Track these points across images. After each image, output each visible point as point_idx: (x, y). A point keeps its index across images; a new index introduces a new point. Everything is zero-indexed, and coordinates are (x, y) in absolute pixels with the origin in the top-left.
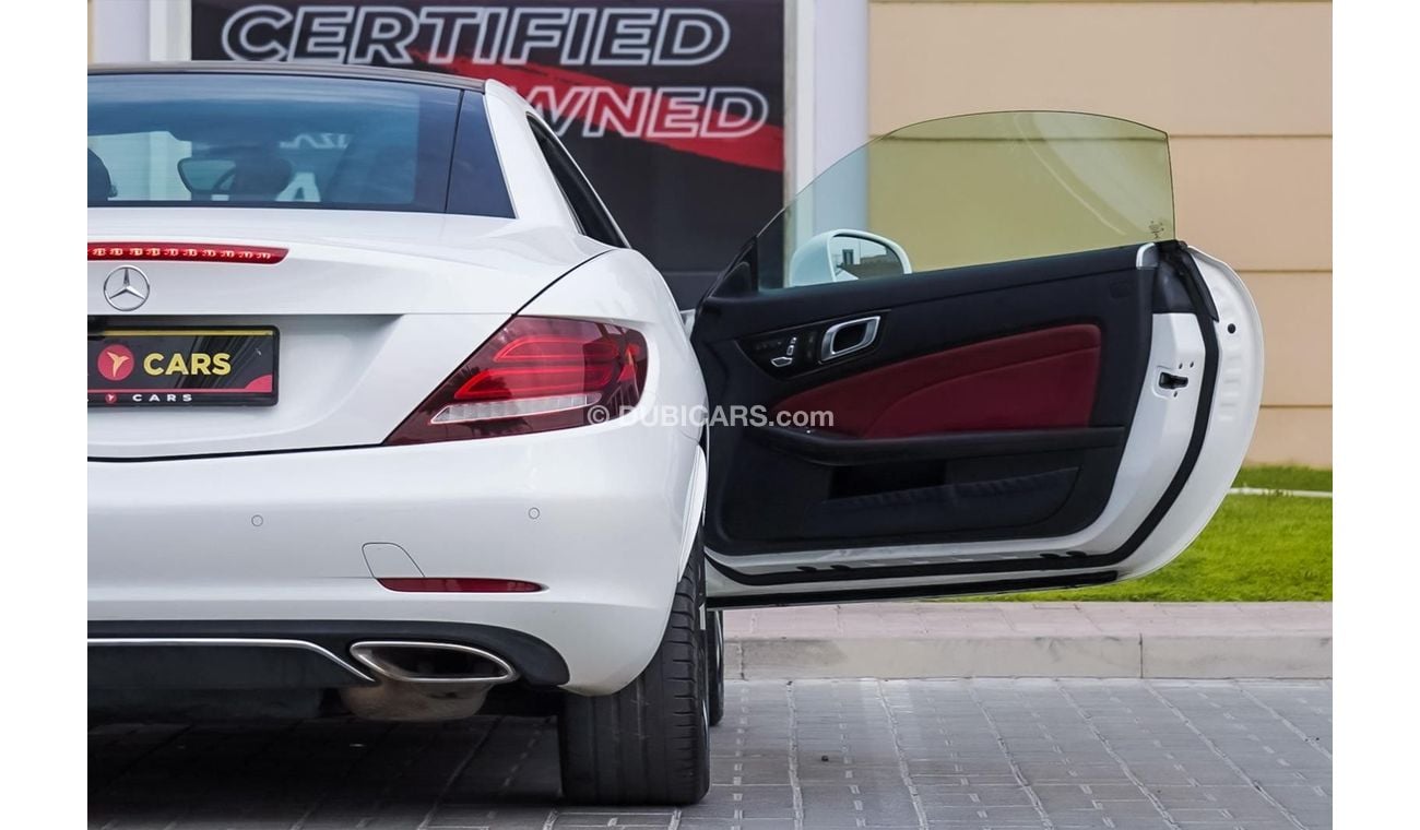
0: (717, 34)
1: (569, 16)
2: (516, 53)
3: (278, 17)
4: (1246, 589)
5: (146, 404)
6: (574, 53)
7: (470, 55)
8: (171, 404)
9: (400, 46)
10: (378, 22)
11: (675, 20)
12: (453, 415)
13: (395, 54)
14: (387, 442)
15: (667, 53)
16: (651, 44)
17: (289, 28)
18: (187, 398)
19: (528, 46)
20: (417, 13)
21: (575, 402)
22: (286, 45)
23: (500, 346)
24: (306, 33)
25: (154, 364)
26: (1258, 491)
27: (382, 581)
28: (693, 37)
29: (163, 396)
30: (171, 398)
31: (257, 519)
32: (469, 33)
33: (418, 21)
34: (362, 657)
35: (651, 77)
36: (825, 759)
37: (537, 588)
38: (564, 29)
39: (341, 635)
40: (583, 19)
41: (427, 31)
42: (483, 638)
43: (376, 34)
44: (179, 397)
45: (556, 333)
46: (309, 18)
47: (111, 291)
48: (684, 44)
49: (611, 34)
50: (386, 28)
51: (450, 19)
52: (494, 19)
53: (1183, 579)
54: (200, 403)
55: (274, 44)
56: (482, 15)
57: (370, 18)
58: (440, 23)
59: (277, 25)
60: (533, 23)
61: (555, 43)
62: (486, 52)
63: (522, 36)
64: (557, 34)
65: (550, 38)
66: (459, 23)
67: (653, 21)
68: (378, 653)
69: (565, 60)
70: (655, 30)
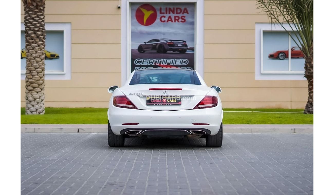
0: (187, 62)
1: (171, 60)
2: (166, 64)
3: (140, 60)
4: (258, 123)
5: (168, 105)
6: (172, 64)
7: (161, 64)
8: (170, 105)
9: (153, 63)
10: (151, 60)
11: (183, 60)
12: (200, 106)
13: (153, 64)
14: (193, 109)
15: (182, 64)
16: (180, 63)
17: (141, 61)
18: (172, 104)
19: (167, 63)
20: (155, 59)
21: (212, 105)
22: (141, 63)
23: (204, 99)
24: (143, 62)
25: (168, 101)
26: (251, 111)
27: (193, 124)
28: (185, 62)
29: (169, 104)
30: (170, 104)
31: (180, 117)
32: (161, 61)
33: (155, 60)
34: (191, 132)
35: (180, 66)
36: (228, 143)
37: (209, 124)
38: (171, 61)
39: (188, 129)
40: (173, 60)
41: (156, 61)
42: (203, 130)
43: (151, 62)
44: (171, 104)
45: (209, 98)
46: (144, 60)
47: (164, 93)
48: (184, 63)
49: (176, 62)
50: (152, 61)
51: (159, 60)
52: (163, 60)
53: (250, 122)
54: (173, 105)
55: (140, 63)
56: (162, 60)
57: (150, 60)
58: (157, 61)
59: (140, 61)
60: (168, 60)
61: (170, 63)
62: (162, 64)
63: (166, 62)
64: (170, 62)
65: (169, 62)
66: (160, 61)
67: (180, 60)
68: (192, 131)
69: (171, 64)
70: (180, 61)
